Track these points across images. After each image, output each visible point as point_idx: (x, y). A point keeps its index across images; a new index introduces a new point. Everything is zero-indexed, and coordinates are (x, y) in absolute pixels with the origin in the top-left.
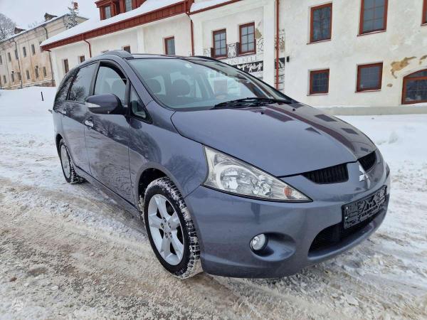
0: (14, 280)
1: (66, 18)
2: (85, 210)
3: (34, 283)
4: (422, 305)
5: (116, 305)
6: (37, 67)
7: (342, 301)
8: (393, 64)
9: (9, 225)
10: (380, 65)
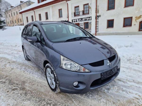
0: (8, 92)
1: (27, 3)
2: (30, 70)
3: (14, 93)
4: (125, 103)
5: (36, 100)
6: (18, 19)
7: (101, 101)
8: (136, 17)
9: (8, 74)
10: (132, 18)
